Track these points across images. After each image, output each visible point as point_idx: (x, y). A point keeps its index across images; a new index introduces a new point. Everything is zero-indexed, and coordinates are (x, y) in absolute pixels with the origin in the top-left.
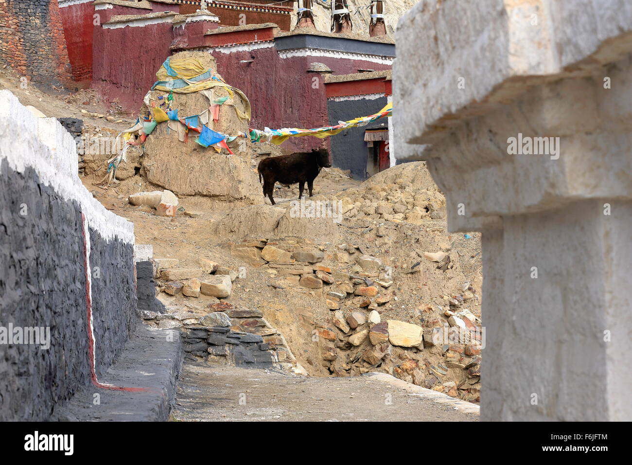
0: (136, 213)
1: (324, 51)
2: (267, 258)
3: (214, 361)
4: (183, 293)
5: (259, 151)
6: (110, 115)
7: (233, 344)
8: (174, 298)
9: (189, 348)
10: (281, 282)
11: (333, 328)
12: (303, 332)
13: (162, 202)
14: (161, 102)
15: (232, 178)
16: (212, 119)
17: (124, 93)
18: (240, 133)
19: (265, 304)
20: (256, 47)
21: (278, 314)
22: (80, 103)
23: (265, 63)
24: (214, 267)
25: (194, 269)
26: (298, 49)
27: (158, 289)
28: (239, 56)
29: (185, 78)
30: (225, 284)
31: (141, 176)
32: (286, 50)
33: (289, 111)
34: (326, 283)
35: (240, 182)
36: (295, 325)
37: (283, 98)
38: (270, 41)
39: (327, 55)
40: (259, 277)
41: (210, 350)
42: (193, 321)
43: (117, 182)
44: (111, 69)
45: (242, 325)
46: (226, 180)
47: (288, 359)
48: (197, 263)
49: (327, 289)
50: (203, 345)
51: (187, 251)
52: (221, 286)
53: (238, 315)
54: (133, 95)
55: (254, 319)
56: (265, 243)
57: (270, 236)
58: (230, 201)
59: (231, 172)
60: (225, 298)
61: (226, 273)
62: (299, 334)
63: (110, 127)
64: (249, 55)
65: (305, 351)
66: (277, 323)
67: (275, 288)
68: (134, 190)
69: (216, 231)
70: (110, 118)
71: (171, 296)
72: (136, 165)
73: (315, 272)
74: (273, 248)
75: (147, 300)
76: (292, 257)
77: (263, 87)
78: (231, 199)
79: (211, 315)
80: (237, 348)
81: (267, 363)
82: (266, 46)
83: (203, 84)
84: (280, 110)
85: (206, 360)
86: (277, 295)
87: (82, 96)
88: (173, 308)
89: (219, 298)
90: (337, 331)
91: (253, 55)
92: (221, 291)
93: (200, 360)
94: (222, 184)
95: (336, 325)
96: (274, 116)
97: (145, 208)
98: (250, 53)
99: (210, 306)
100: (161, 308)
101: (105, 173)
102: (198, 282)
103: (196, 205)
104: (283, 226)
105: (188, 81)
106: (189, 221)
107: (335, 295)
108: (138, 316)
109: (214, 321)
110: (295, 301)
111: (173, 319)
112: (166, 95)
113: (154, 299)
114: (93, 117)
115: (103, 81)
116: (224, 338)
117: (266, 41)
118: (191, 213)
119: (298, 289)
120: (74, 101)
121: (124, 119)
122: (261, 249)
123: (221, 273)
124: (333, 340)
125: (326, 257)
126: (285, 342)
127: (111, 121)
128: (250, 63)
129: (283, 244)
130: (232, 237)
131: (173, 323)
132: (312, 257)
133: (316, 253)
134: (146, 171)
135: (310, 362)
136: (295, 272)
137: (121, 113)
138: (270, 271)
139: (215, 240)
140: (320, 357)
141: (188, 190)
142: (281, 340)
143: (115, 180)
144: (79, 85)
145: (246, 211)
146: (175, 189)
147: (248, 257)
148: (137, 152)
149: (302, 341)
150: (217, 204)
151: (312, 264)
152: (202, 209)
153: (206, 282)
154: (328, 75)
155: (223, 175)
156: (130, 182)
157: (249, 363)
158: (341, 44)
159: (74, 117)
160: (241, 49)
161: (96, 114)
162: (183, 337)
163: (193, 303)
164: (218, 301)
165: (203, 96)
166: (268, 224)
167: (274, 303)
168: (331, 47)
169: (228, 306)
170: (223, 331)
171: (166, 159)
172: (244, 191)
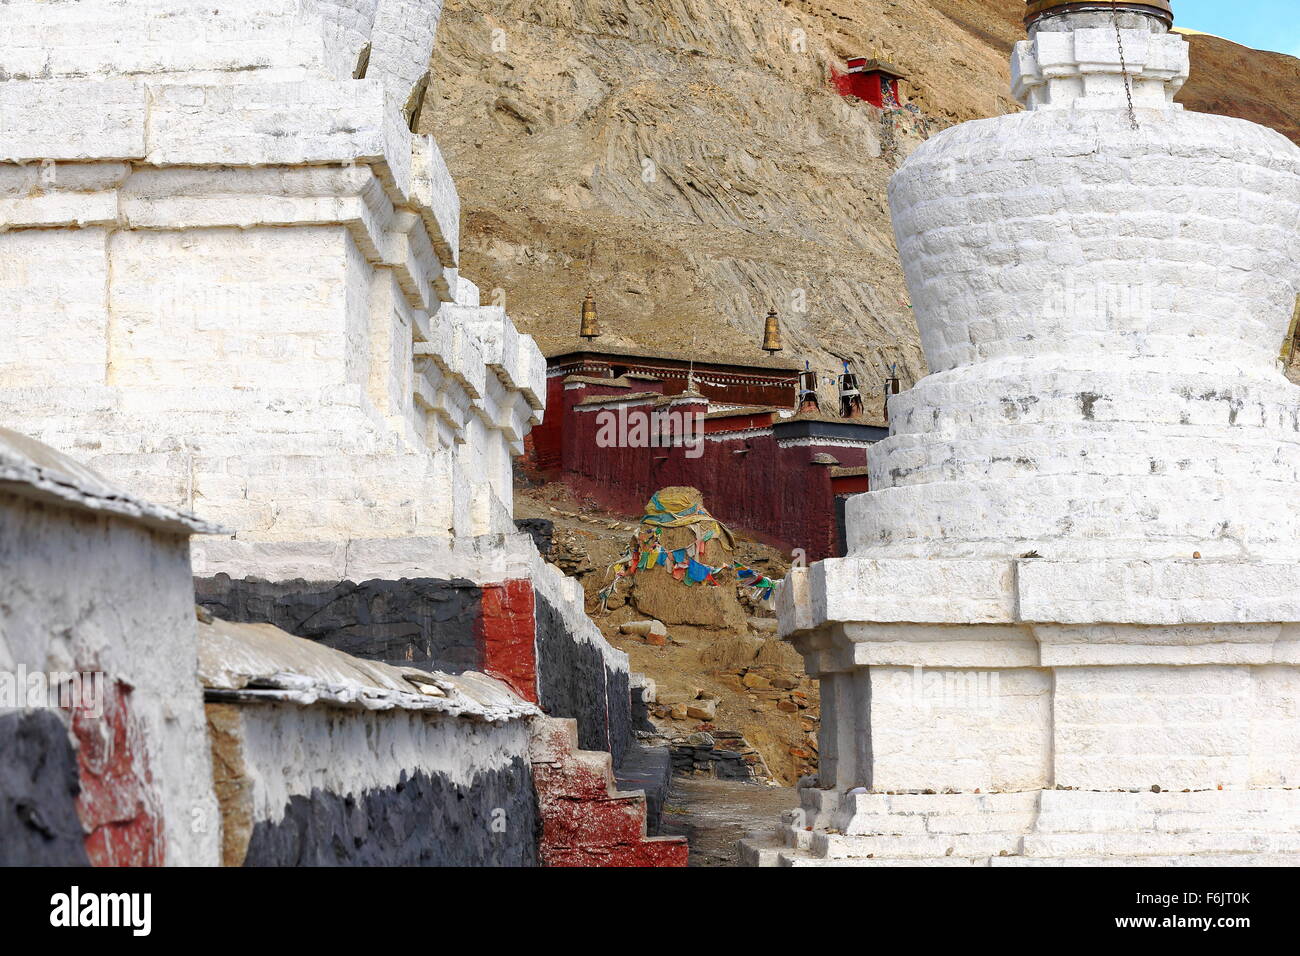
0: (628, 642)
1: (830, 439)
2: (748, 684)
3: (698, 774)
4: (671, 716)
5: (755, 557)
6: (583, 513)
7: (716, 760)
8: (663, 721)
9: (677, 763)
10: (760, 706)
11: (808, 748)
12: (780, 751)
13: (652, 632)
14: (650, 535)
15: (718, 609)
16: (698, 552)
17: (599, 487)
18: (725, 565)
19: (746, 726)
20: (751, 435)
21: (757, 735)
22: (548, 499)
23: (763, 453)
24: (700, 693)
25: (682, 695)
26: (801, 437)
27: (649, 712)
28: (732, 445)
29: (672, 513)
30: (709, 708)
31: (631, 605)
32: (786, 439)
33: (790, 509)
34: (802, 707)
35: (725, 612)
36: (773, 745)
37: (783, 494)
38: (768, 428)
39: (834, 444)
40: (740, 702)
41: (696, 765)
42: (681, 740)
43: (609, 611)
44: (584, 458)
45: (724, 745)
46: (711, 610)
47: (764, 774)
48: (685, 688)
49: (802, 712)
50: (689, 760)
51: (675, 678)
52: (705, 710)
53: (720, 736)
54: (609, 489)
55: (735, 739)
56: (746, 671)
57: (750, 664)
58: (715, 630)
59: (716, 603)
60: (709, 721)
61: (711, 698)
62: (776, 752)
63: (583, 528)
64: (744, 444)
65: (781, 769)
66: (756, 743)
67: (755, 711)
68: (625, 620)
69: (702, 659)
70: (582, 517)
71: (661, 718)
72: (627, 595)
73: (791, 697)
74: (754, 675)
75: (640, 722)
76: (770, 684)
77: (760, 482)
78: (716, 628)
79: (697, 735)
80: (719, 764)
81: (746, 777)
82: (763, 433)
83: (689, 519)
84: (780, 509)
85: (692, 774)
86: (756, 718)
87: (549, 490)
88: (663, 729)
89: (704, 720)
90: (810, 750)
91: (748, 443)
92: (706, 714)
93: (686, 774)
94: (708, 614)
95: (809, 744)
96: (772, 514)
97: (636, 637)
98: (744, 441)
99: (696, 728)
100: (652, 729)
101: (597, 603)
102: (685, 706)
103: (683, 633)
104: (762, 653)
105: (674, 515)
106: (677, 650)
107: (809, 718)
108: (633, 736)
109: (699, 740)
110: (773, 723)
111: (664, 738)
112: (655, 529)
113: (647, 722)
114: (563, 517)
115: (574, 472)
116: (708, 754)
117: (763, 428)
118: (679, 642)
119: (777, 712)
120: (541, 496)
121: (599, 519)
122: (742, 676)
123: (705, 698)
124: (807, 759)
125: (801, 683)
126: (762, 760)
127: (584, 521)
128: (745, 453)
129: (762, 671)
130: (717, 665)
131: (664, 741)
132: (789, 683)
133: (793, 680)
134: (636, 601)
135: (785, 778)
136: (774, 697)
137: (595, 511)
138: (751, 696)
139: (701, 668)
140: (795, 773)
141: (676, 620)
142: (758, 758)
143: (606, 610)
144: (545, 475)
145: (729, 641)
146: (662, 618)
147: (730, 684)
148: (627, 582)
149: (778, 759)
150: (703, 632)
151: (789, 690)
152: (689, 638)
153: (692, 706)
154: (835, 468)
155: (708, 605)
156: (621, 612)
157: (729, 777)
158: (850, 431)
159: (542, 517)
160: (734, 437)
161: (566, 513)
162: (672, 753)
163: (680, 725)
164: (703, 723)
165: (690, 530)
166: (749, 654)
167: (754, 725)
168: (839, 435)
169: (712, 728)
170: (708, 749)
171: (654, 589)
172: (728, 621)
